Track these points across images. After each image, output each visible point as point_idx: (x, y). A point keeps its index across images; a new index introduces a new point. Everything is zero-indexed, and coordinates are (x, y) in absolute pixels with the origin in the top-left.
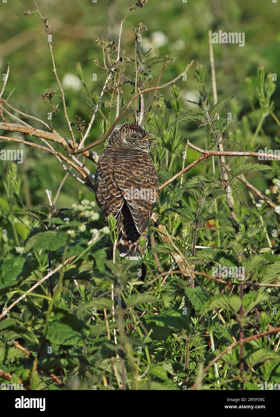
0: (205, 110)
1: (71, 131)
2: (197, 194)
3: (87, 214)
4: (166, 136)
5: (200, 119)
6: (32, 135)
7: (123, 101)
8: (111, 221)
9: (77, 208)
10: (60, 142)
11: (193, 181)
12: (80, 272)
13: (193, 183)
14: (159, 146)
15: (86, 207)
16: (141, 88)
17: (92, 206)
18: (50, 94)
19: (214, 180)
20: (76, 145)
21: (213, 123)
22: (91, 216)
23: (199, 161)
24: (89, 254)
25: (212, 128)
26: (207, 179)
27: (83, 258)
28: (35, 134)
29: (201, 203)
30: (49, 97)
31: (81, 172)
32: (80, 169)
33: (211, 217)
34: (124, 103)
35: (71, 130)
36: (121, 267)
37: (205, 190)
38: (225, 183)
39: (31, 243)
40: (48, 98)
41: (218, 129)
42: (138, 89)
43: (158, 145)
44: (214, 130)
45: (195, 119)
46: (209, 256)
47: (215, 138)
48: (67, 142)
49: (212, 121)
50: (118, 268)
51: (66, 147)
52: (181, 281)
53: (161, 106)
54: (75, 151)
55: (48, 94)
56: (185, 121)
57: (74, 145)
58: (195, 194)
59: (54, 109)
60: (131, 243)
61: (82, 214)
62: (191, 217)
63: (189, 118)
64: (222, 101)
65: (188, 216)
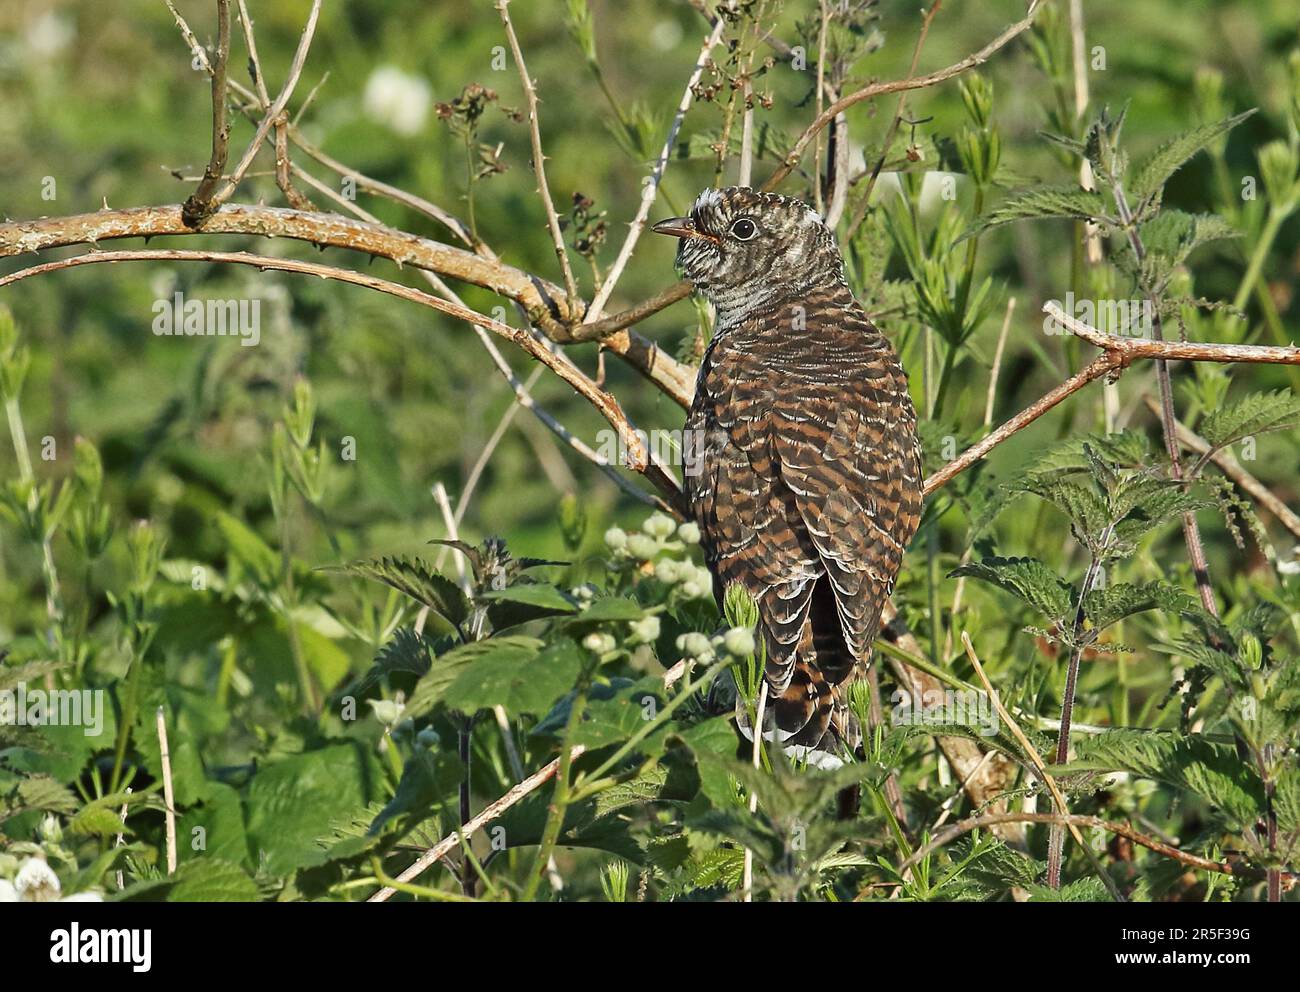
0: (1110, 173)
1: (558, 251)
2: (1081, 507)
3: (667, 570)
4: (935, 281)
5: (1088, 211)
6: (405, 263)
7: (763, 136)
8: (739, 610)
9: (628, 548)
10: (514, 293)
11: (1052, 459)
12: (598, 815)
13: (1052, 469)
14: (905, 317)
15: (662, 543)
16: (837, 86)
17: (685, 542)
18: (473, 102)
19: (1137, 457)
20: (579, 306)
21: (1138, 230)
22: (681, 582)
23: (1089, 380)
24: (669, 733)
25: (1134, 249)
26: (1109, 453)
27: (645, 753)
28: (414, 257)
29: (1100, 547)
30: (469, 111)
31: (611, 413)
32: (604, 400)
33: (1137, 603)
34: (767, 144)
35: (560, 245)
36: (798, 791)
37: (1116, 492)
38: (1179, 473)
39: (438, 684)
40: (464, 116)
41: (1159, 252)
42: (828, 87)
43: (900, 315)
44: (1141, 257)
45: (1068, 210)
46: (1143, 758)
47: (1146, 287)
48: (543, 293)
49: (1134, 221)
50: (787, 794)
51: (537, 313)
52: (1011, 860)
53: (923, 158)
54: (576, 332)
55: (466, 99)
56: (1025, 215)
57: (570, 307)
58: (1075, 509)
59: (487, 163)
60: (815, 696)
61: (648, 570)
62: (1056, 599)
63: (1045, 203)
64: (1180, 142)
65: (1043, 598)
